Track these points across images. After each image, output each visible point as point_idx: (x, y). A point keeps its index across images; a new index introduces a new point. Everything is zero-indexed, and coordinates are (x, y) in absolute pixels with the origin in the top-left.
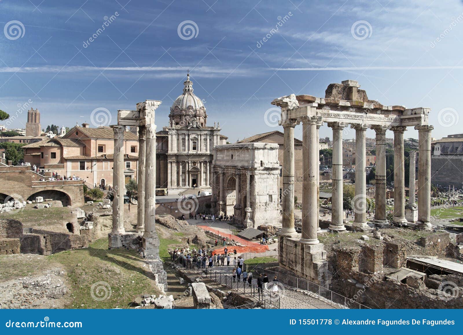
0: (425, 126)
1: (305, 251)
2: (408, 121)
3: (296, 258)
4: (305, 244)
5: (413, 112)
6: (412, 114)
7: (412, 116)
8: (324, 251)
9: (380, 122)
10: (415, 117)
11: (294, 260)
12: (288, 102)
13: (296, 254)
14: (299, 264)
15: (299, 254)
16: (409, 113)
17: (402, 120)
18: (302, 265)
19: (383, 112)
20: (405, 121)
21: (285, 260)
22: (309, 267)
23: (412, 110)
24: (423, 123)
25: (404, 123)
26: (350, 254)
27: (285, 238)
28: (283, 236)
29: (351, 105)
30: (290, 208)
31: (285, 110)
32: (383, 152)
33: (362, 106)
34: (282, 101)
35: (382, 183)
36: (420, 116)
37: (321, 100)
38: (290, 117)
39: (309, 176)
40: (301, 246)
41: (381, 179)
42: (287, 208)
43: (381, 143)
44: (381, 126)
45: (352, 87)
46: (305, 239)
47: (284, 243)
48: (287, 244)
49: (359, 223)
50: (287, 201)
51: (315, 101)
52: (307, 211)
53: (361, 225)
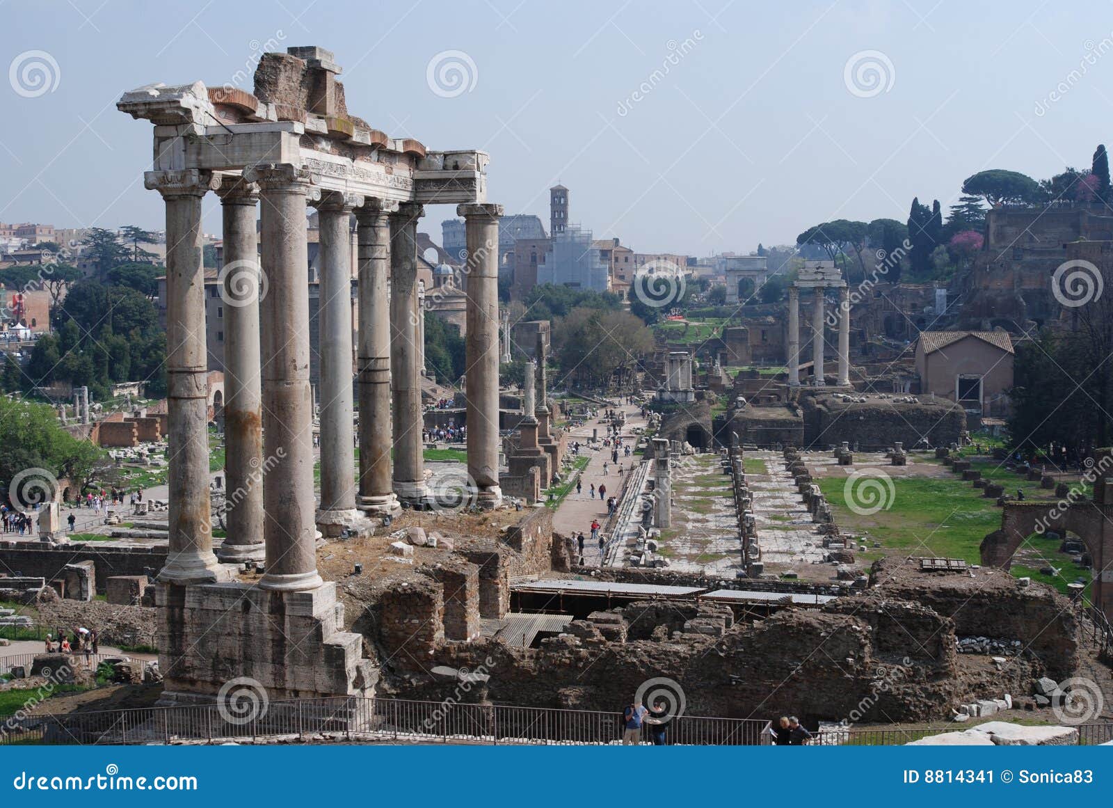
0: (487, 206)
1: (287, 613)
2: (435, 189)
3: (246, 646)
4: (291, 592)
5: (450, 162)
6: (445, 168)
7: (445, 175)
8: (340, 605)
9: (377, 189)
10: (459, 179)
11: (237, 654)
12: (193, 109)
13: (246, 634)
14: (264, 660)
15: (261, 630)
16: (439, 161)
17: (418, 184)
18: (278, 660)
19: (383, 158)
20: (427, 189)
21: (196, 663)
22: (310, 663)
23: (445, 156)
24: (481, 199)
25: (423, 194)
26: (428, 596)
27: (192, 589)
28: (186, 581)
29: (329, 131)
30: (202, 481)
31: (172, 137)
32: (382, 282)
33: (349, 136)
34: (176, 105)
35: (381, 380)
36: (472, 176)
37: (268, 109)
38: (199, 161)
39: (295, 368)
40: (271, 602)
41: (378, 367)
42: (192, 483)
43: (377, 255)
44: (380, 201)
45: (326, 70)
46: (285, 576)
47: (187, 605)
48: (204, 607)
49: (342, 510)
50: (191, 460)
51: (255, 112)
52: (292, 482)
53: (347, 517)
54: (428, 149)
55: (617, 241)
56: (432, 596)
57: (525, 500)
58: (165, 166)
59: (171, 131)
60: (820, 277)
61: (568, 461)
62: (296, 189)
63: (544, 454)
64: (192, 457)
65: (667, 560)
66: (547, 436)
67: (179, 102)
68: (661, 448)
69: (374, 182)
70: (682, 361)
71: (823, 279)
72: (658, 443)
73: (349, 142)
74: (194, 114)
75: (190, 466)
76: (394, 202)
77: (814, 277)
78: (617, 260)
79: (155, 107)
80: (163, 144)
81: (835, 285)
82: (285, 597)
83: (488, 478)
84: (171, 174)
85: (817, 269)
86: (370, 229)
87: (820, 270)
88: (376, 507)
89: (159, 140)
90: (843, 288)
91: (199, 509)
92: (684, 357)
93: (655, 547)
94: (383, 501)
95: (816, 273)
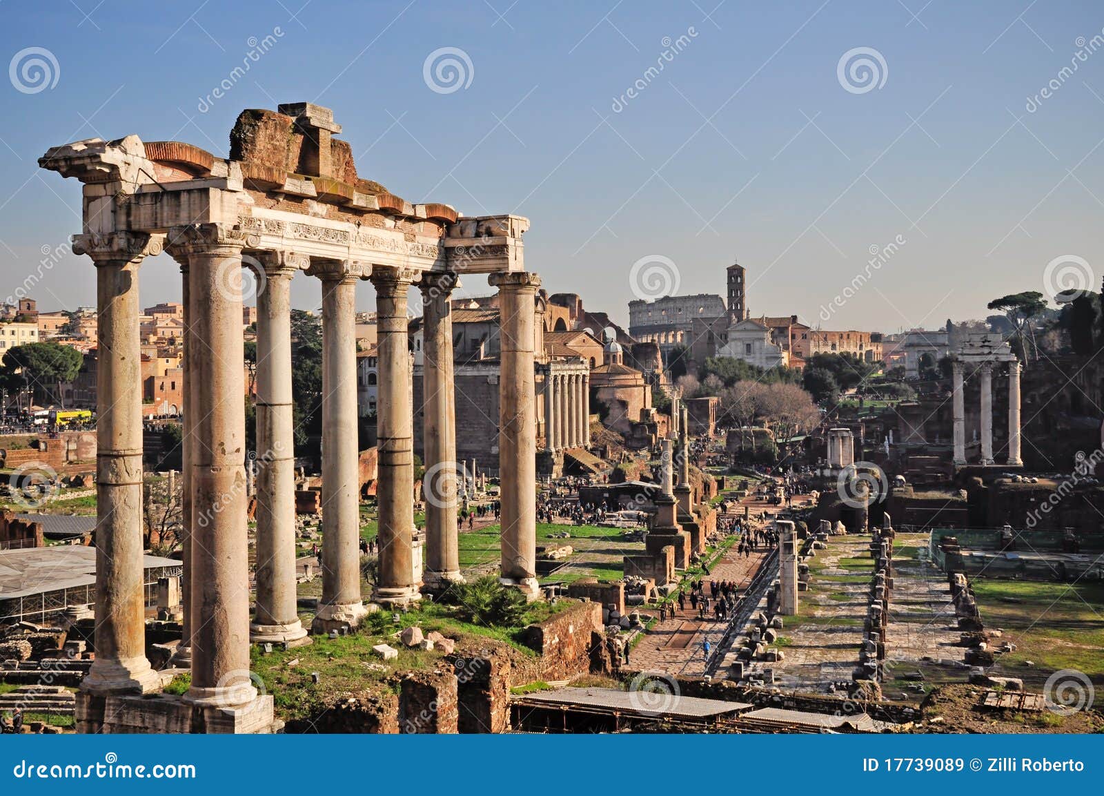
2: (466, 258)
4: (212, 708)
5: (483, 229)
6: (478, 235)
8: (279, 722)
9: (393, 257)
10: (492, 247)
12: (120, 165)
17: (448, 253)
19: (401, 224)
20: (457, 258)
23: (478, 222)
24: (512, 266)
25: (452, 264)
26: (374, 716)
27: (112, 702)
28: (105, 692)
29: (318, 193)
30: (131, 578)
31: (101, 197)
32: (402, 357)
33: (349, 200)
34: (96, 160)
35: (399, 463)
36: (503, 243)
37: (229, 167)
38: (129, 224)
39: (224, 452)
40: (192, 720)
41: (396, 448)
42: (118, 579)
43: (396, 328)
44: (397, 269)
45: (318, 128)
46: (208, 689)
47: (106, 720)
48: (124, 723)
49: (342, 604)
50: (117, 553)
51: (210, 171)
52: (218, 581)
53: (348, 612)
54: (461, 215)
55: (794, 318)
56: (380, 716)
57: (653, 581)
58: (93, 230)
59: (99, 190)
60: (986, 351)
61: (715, 540)
62: (220, 251)
63: (682, 532)
64: (120, 551)
65: (782, 654)
66: (689, 513)
67: (99, 157)
68: (786, 531)
69: (389, 250)
70: (843, 438)
71: (990, 353)
72: (783, 525)
73: (350, 206)
74: (122, 171)
75: (117, 560)
76: (416, 272)
77: (980, 351)
78: (793, 337)
79: (77, 162)
80: (92, 204)
81: (1004, 359)
82: (207, 713)
83: (522, 569)
84: (97, 238)
85: (984, 342)
86: (389, 300)
87: (986, 344)
88: (393, 600)
89: (88, 200)
90: (1013, 362)
91: (126, 609)
92: (845, 434)
93: (772, 637)
94: (400, 594)
95: (982, 347)
